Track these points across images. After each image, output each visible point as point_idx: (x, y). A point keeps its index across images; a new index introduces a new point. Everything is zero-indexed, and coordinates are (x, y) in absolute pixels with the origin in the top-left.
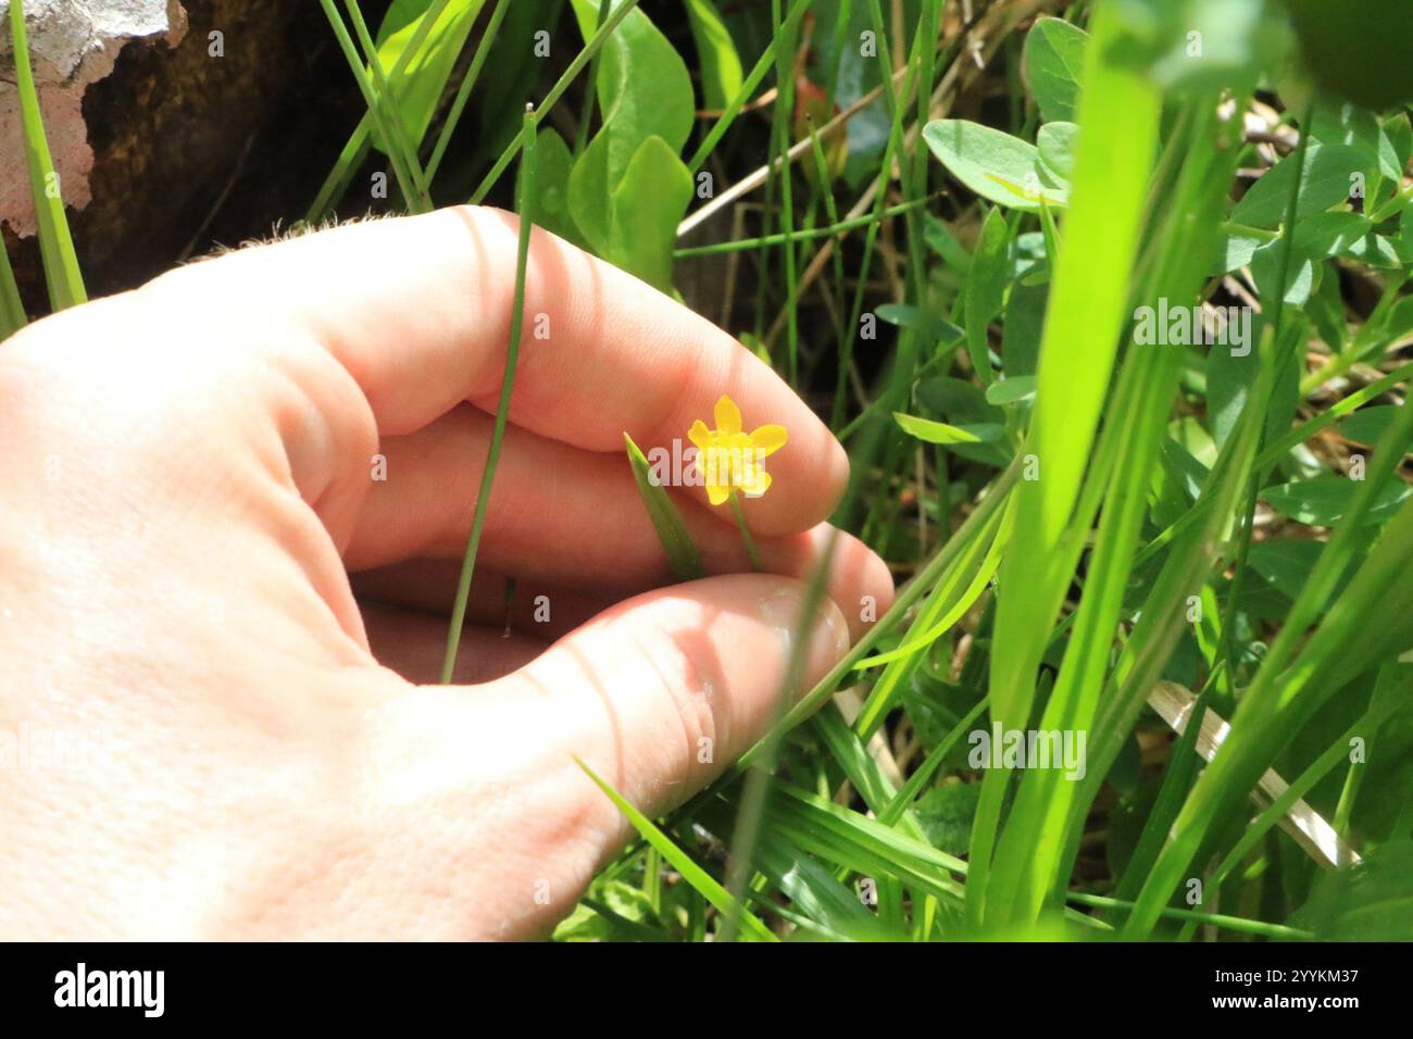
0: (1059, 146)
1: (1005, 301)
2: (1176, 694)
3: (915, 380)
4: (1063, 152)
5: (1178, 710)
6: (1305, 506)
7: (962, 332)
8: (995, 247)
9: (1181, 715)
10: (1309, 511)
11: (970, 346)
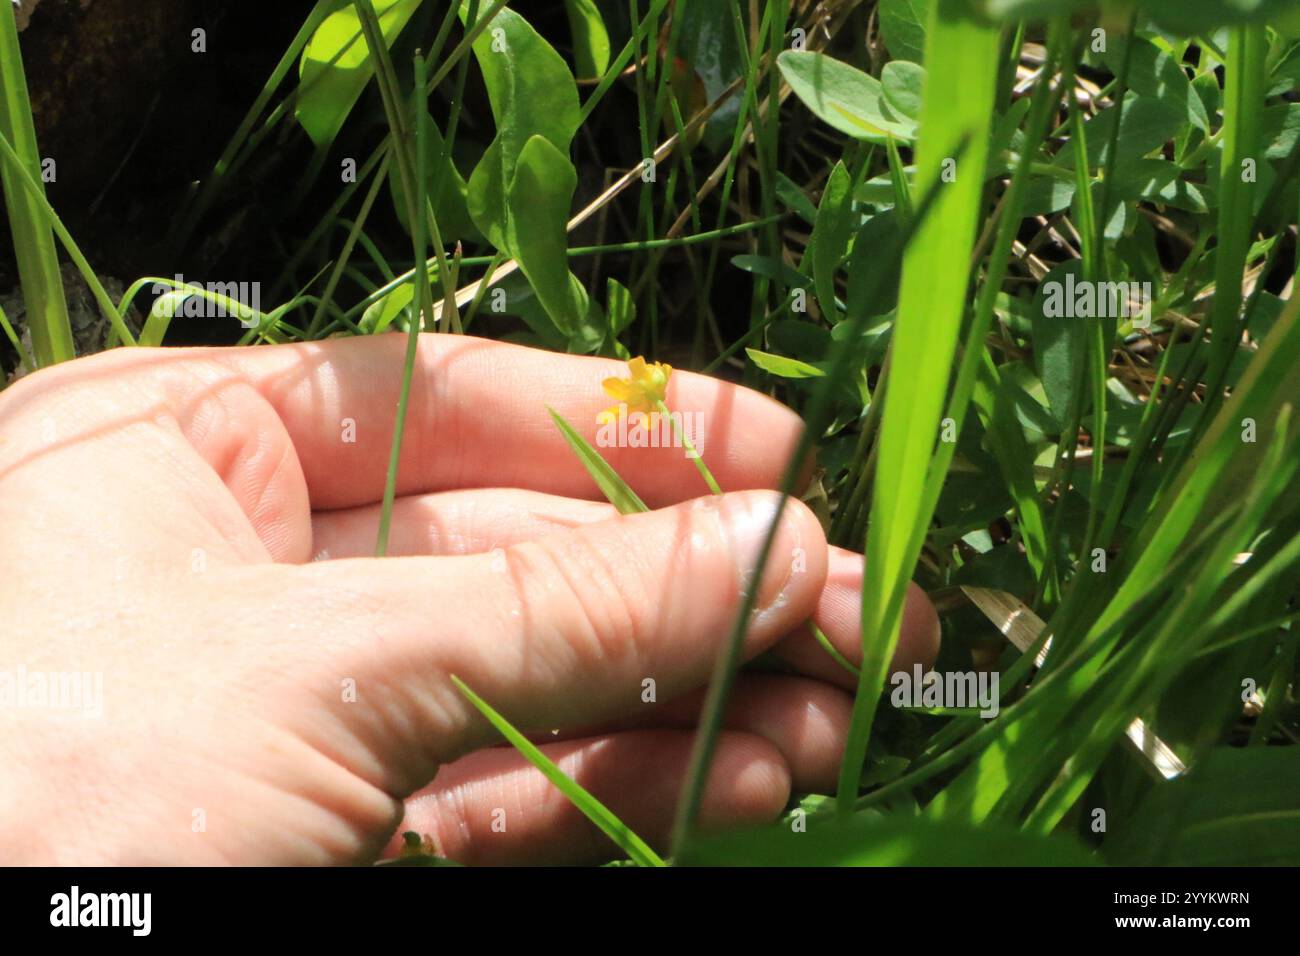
0: (900, 83)
1: (849, 250)
2: (1005, 601)
3: (766, 324)
4: (904, 89)
5: (1006, 615)
6: (1122, 431)
7: (811, 280)
8: (840, 198)
9: (1010, 620)
10: (1125, 436)
11: (817, 292)
